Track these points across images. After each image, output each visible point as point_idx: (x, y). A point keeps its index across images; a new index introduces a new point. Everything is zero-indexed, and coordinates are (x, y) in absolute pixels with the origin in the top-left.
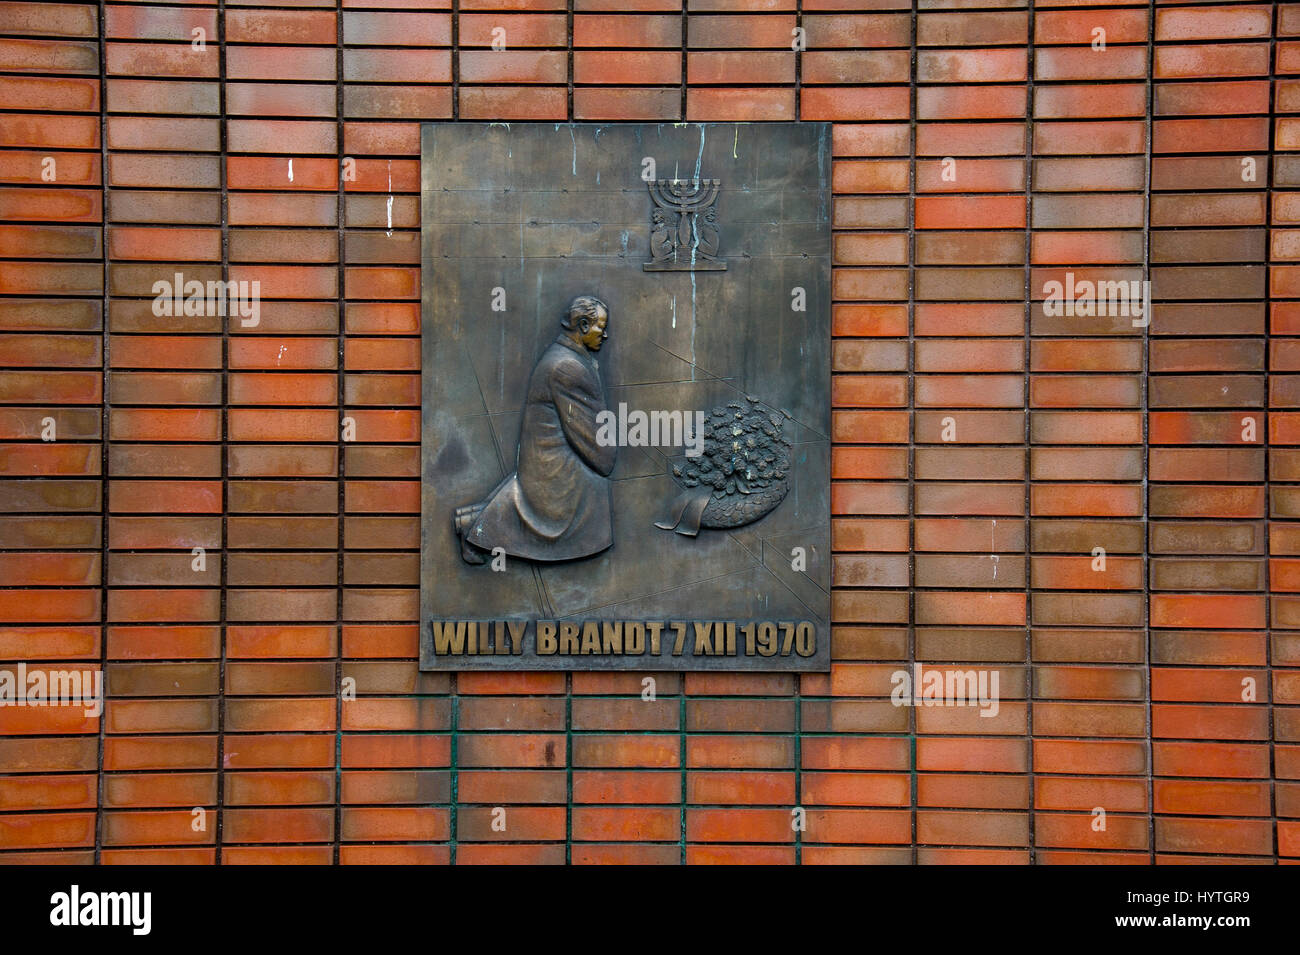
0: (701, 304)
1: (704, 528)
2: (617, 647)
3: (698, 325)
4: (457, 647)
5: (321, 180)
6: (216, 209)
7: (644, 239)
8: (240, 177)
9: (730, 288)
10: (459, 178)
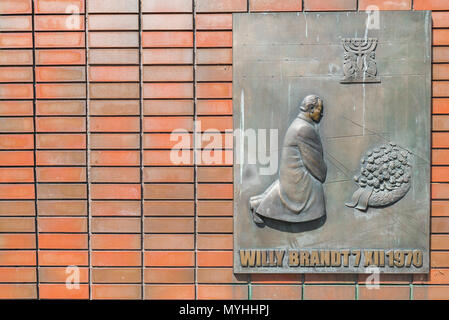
0: (367, 98)
1: (369, 206)
2: (328, 263)
3: (367, 108)
4: (252, 263)
5: (185, 42)
6: (137, 57)
7: (339, 68)
8: (148, 40)
9: (382, 91)
10: (251, 40)
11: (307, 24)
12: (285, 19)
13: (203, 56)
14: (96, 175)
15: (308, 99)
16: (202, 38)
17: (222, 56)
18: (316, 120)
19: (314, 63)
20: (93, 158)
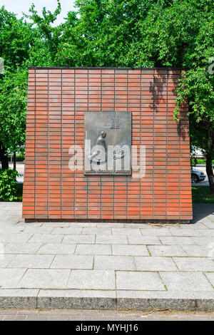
0: (116, 132)
3: (116, 135)
5: (72, 118)
7: (110, 125)
8: (63, 117)
9: (120, 130)
10: (89, 118)
11: (102, 115)
12: (97, 113)
13: (77, 122)
14: (50, 150)
15: (102, 132)
16: (77, 117)
17: (82, 122)
18: (104, 137)
19: (104, 123)
20: (49, 146)
